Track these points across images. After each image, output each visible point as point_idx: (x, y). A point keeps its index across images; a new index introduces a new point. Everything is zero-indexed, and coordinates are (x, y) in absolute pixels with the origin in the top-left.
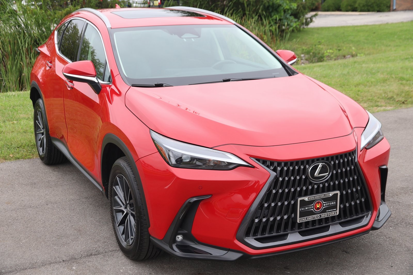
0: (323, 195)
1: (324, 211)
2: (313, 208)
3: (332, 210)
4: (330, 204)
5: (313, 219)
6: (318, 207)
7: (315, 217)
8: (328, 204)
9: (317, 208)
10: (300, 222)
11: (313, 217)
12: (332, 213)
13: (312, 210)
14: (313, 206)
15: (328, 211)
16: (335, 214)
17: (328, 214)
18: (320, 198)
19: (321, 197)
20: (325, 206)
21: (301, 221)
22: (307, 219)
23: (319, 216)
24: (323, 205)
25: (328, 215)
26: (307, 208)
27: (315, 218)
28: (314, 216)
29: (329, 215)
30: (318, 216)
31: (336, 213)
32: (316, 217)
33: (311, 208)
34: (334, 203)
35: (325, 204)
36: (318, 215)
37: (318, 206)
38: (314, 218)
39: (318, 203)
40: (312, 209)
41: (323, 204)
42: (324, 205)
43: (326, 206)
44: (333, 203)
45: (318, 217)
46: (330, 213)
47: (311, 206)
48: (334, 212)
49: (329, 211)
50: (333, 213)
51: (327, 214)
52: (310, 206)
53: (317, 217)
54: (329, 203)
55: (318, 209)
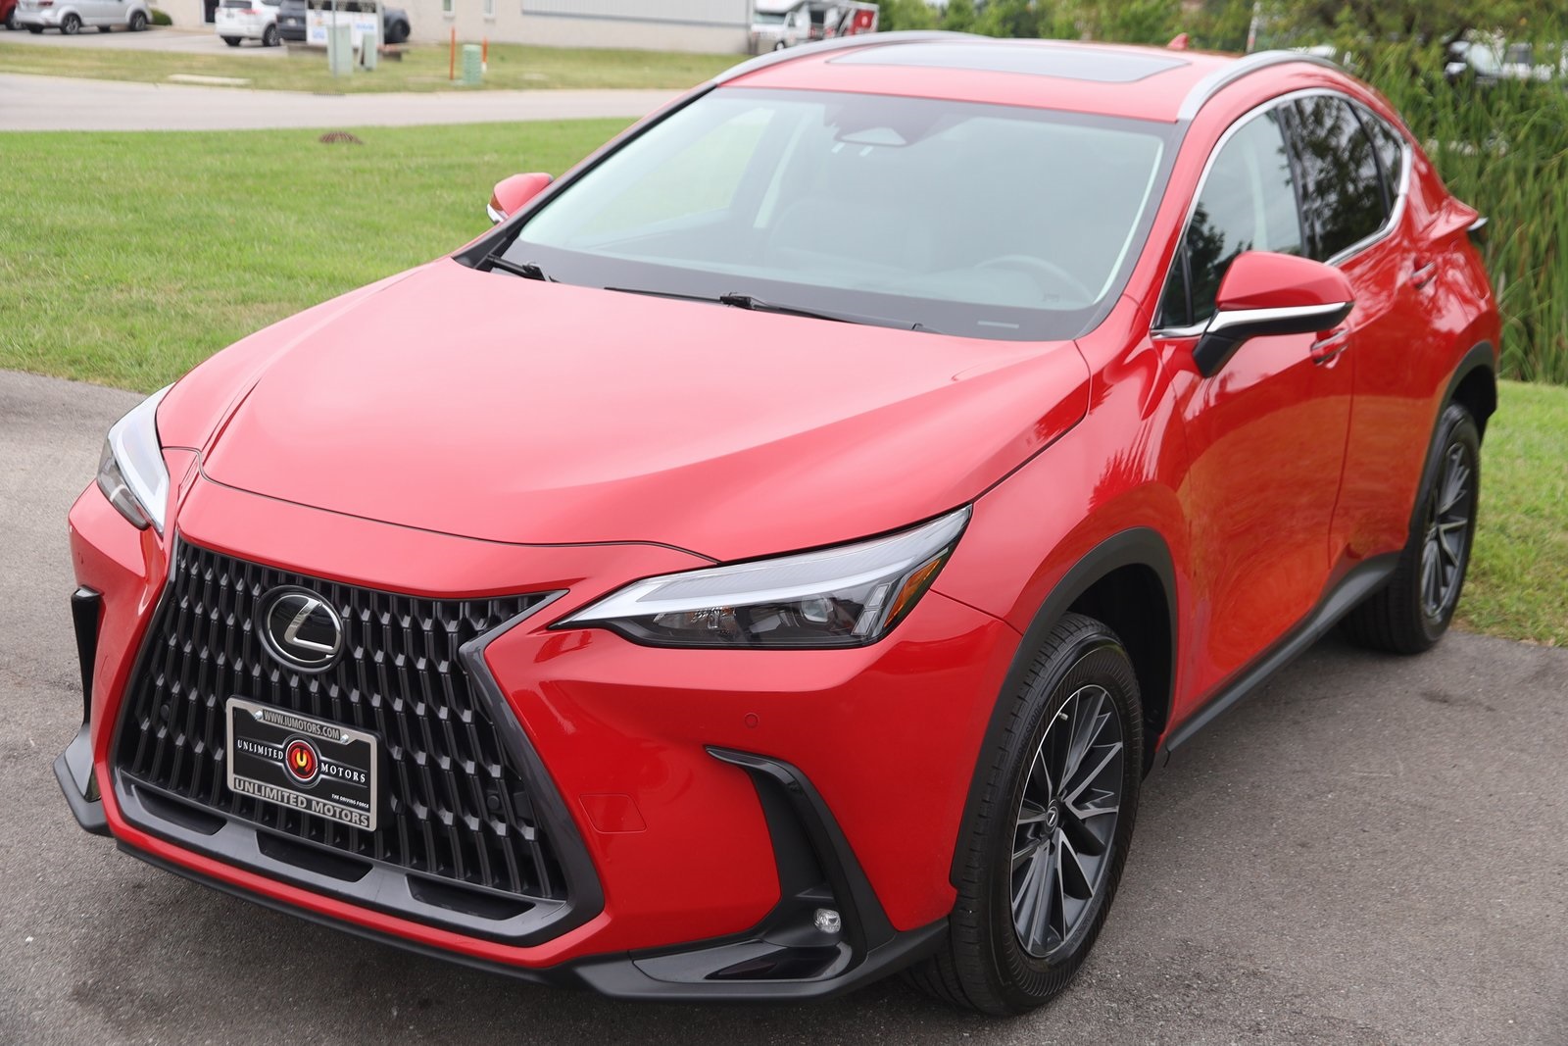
0: (317, 725)
1: (324, 790)
2: (283, 761)
3: (352, 801)
4: (343, 773)
5: (282, 801)
6: (302, 763)
7: (289, 797)
8: (338, 771)
9: (296, 767)
10: (235, 788)
11: (283, 797)
12: (351, 812)
13: (280, 767)
14: (284, 750)
15: (337, 797)
16: (361, 821)
17: (338, 811)
18: (303, 730)
19: (307, 731)
20: (324, 773)
21: (240, 786)
22: (260, 790)
23: (302, 803)
24: (320, 767)
25: (335, 811)
26: (261, 750)
27: (288, 803)
28: (287, 792)
29: (340, 818)
30: (300, 799)
31: (368, 819)
32: (292, 800)
33: (277, 755)
34: (359, 777)
35: (328, 770)
36: (302, 796)
37: (302, 760)
38: (286, 801)
39: (302, 748)
40: (277, 760)
41: (320, 762)
42: (325, 768)
43: (329, 774)
44: (355, 778)
45: (299, 802)
46: (343, 810)
47: (278, 750)
48: (361, 815)
49: (343, 799)
50: (356, 818)
51: (333, 807)
52: (274, 748)
53: (297, 802)
54: (341, 769)
55: (301, 771)
